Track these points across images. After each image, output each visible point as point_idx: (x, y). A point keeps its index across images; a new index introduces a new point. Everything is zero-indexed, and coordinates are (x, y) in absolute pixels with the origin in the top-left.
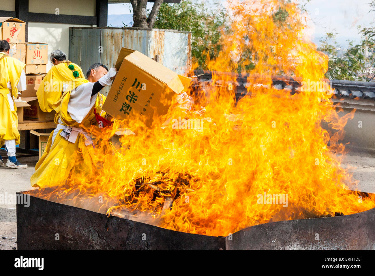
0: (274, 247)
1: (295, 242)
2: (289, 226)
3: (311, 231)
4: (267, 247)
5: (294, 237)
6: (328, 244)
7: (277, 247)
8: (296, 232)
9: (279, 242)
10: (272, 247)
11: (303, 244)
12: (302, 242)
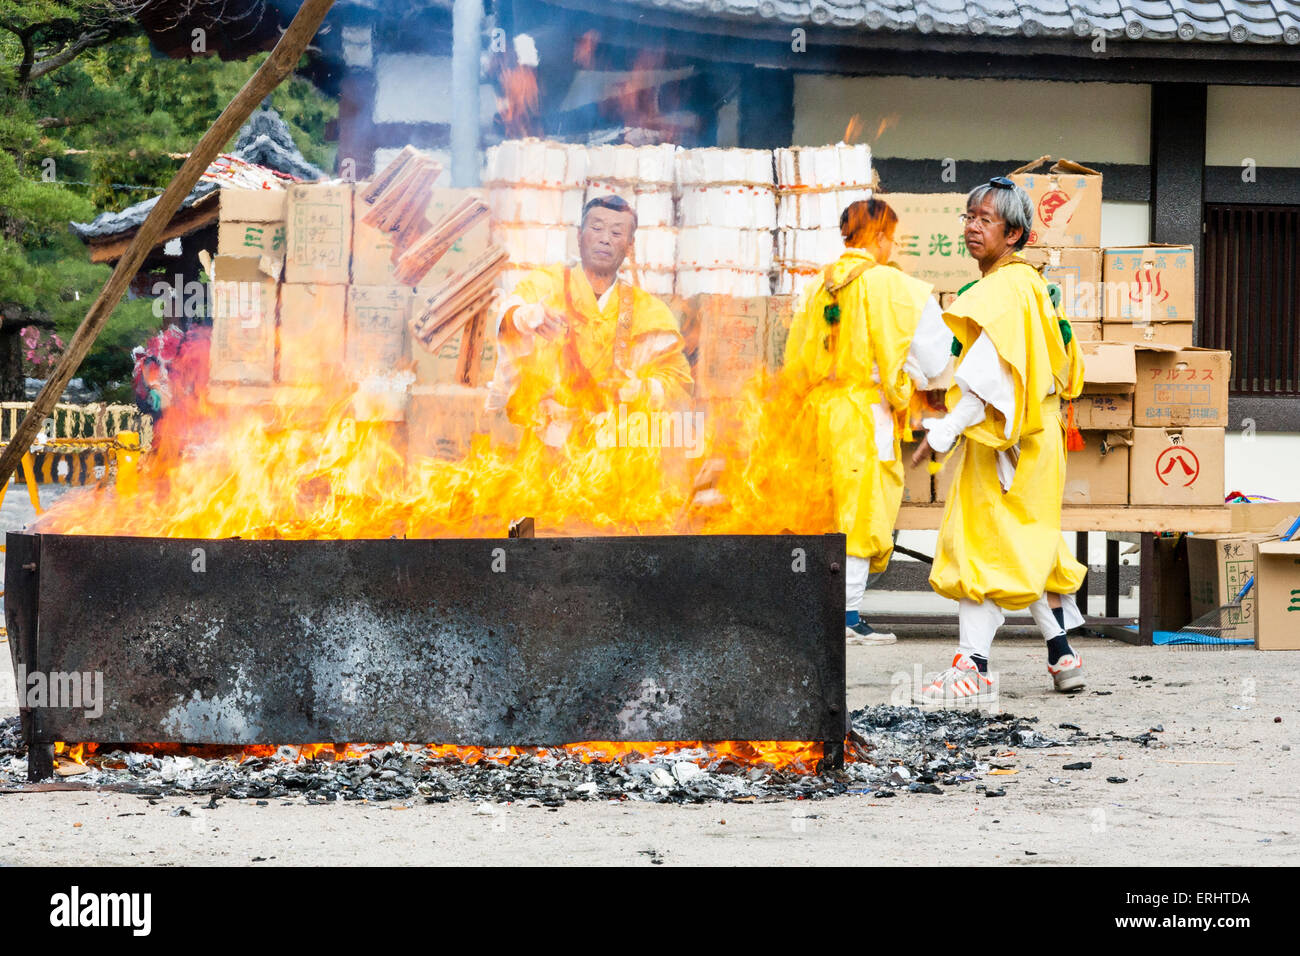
0: (289, 604)
1: (357, 598)
2: (340, 555)
3: (403, 572)
4: (267, 602)
5: (355, 585)
6: (460, 616)
7: (297, 606)
8: (358, 574)
9: (307, 596)
10: (283, 604)
11: (382, 608)
12: (378, 602)
